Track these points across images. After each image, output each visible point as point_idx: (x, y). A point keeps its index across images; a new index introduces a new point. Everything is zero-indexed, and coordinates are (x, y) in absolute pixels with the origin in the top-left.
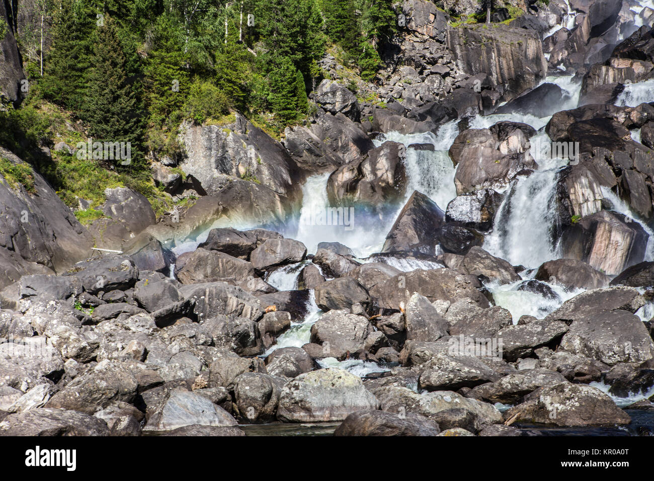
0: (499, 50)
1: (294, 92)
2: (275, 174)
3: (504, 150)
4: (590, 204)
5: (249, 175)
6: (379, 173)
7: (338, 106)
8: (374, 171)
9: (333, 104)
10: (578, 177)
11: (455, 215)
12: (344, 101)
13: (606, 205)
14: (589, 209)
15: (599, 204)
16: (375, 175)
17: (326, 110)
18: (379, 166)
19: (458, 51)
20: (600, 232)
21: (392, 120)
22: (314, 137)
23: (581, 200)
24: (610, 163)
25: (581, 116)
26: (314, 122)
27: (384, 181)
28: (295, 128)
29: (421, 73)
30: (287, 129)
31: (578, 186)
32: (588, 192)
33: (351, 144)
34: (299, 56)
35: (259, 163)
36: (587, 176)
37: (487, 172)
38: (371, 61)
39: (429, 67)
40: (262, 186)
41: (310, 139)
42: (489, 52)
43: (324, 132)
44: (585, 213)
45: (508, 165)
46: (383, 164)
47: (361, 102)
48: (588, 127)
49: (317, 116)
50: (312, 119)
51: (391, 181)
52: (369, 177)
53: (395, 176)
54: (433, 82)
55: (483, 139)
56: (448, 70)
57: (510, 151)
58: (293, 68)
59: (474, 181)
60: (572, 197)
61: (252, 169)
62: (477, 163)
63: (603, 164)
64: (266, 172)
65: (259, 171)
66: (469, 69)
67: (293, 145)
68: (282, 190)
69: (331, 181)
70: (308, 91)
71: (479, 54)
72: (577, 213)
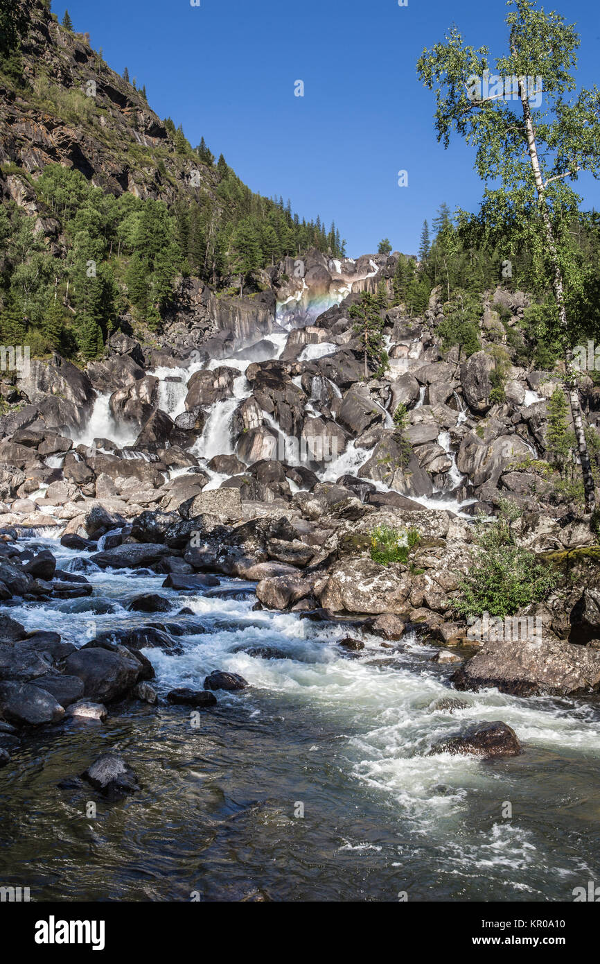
0: (240, 316)
1: (95, 340)
2: (76, 393)
3: (216, 385)
4: (255, 422)
5: (59, 393)
6: (141, 395)
7: (124, 349)
8: (138, 394)
9: (121, 348)
10: (249, 406)
11: (179, 424)
12: (128, 346)
13: (265, 423)
14: (254, 424)
15: (260, 422)
16: (139, 396)
17: (116, 352)
18: (141, 391)
19: (215, 314)
20: (257, 439)
21: (163, 358)
22: (106, 368)
23: (250, 419)
24: (272, 398)
25: (265, 367)
26: (107, 359)
27: (144, 400)
28: (94, 363)
29: (190, 327)
30: (89, 363)
31: (248, 411)
32: (254, 415)
33: (130, 375)
34: (100, 317)
35: (65, 385)
36: (254, 405)
37: (204, 399)
38: (155, 318)
39: (195, 323)
40: (66, 400)
41: (103, 370)
42: (234, 316)
43: (113, 367)
44: (252, 427)
45: (216, 394)
46: (144, 390)
47: (144, 346)
48: (267, 374)
49: (110, 356)
50: (105, 358)
51: (149, 401)
52: (134, 398)
53: (151, 398)
54: (196, 333)
55: (208, 377)
56: (207, 326)
57: (219, 385)
58: (95, 324)
59: (196, 403)
60: (245, 417)
61: (61, 389)
62: (198, 393)
63: (267, 398)
64: (69, 392)
65: (65, 391)
66: (221, 326)
67: (92, 373)
68: (80, 403)
69: (111, 399)
70: (105, 338)
71: (228, 317)
72: (247, 427)
